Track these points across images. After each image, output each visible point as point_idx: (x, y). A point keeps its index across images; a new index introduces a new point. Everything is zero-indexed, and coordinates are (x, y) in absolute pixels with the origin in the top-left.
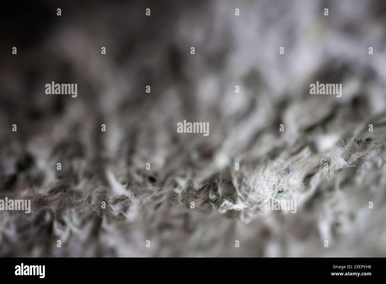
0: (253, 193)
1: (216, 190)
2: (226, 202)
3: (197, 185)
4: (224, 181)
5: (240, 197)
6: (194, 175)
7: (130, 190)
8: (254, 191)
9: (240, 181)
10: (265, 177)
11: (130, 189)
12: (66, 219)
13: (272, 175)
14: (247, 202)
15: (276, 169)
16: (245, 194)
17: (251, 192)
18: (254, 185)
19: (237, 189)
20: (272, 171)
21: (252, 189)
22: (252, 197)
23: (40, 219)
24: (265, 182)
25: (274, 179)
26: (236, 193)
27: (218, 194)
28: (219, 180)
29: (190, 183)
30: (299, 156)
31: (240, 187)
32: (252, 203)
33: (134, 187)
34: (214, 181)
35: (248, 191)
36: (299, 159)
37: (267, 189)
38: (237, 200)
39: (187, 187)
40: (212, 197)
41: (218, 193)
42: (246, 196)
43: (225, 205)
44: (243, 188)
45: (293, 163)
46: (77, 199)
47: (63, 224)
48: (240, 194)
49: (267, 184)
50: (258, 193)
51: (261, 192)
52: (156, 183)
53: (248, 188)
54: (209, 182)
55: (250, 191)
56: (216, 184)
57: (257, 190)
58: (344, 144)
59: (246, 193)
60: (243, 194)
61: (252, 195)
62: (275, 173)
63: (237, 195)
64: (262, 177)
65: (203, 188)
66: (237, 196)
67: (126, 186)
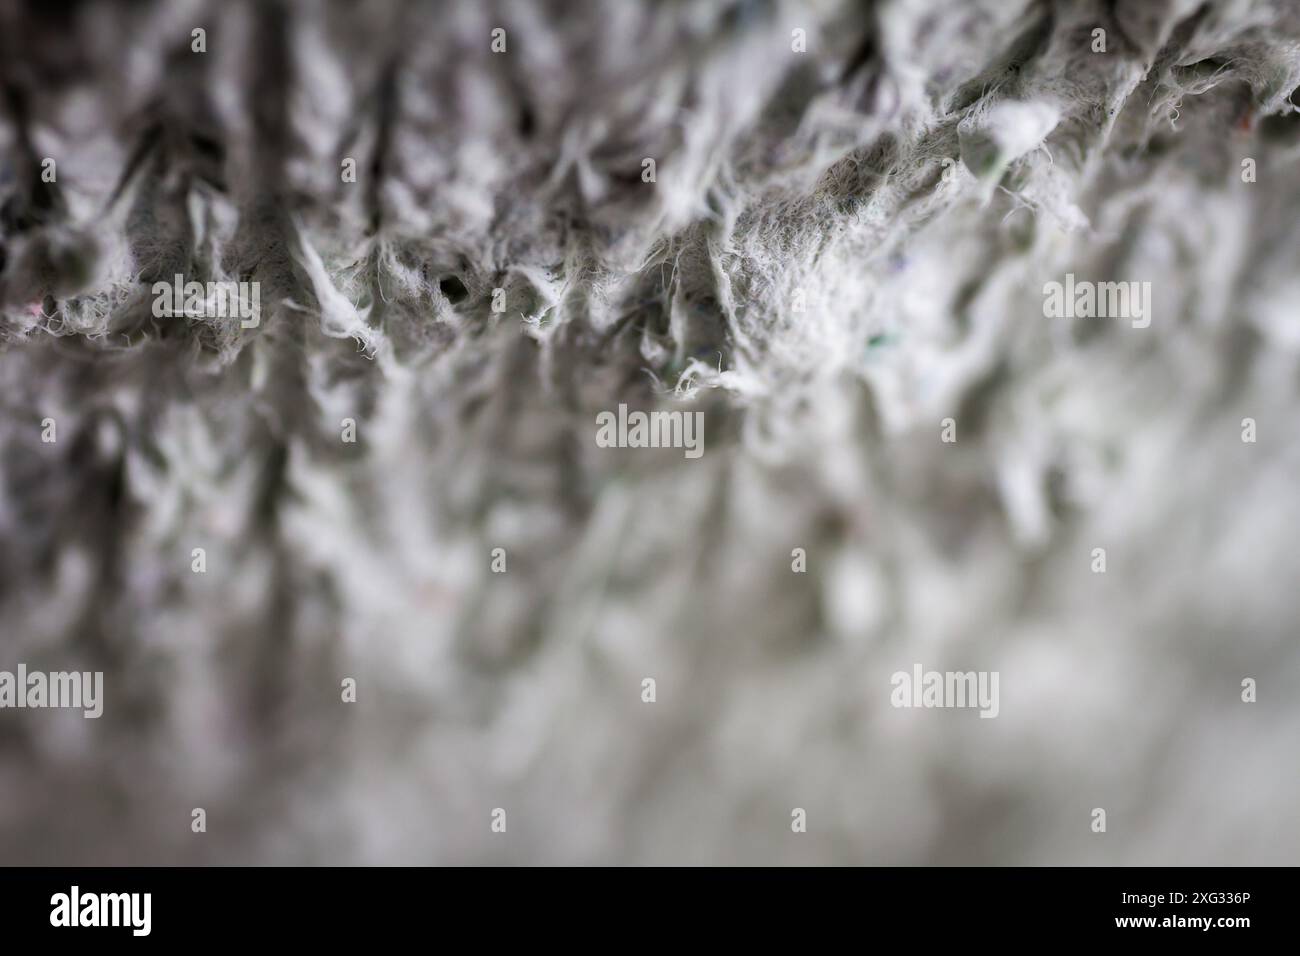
0: (788, 334)
1: (662, 330)
2: (699, 367)
3: (602, 313)
4: (688, 296)
5: (744, 351)
6: (590, 269)
7: (381, 331)
8: (787, 327)
9: (742, 289)
10: (823, 279)
11: (382, 326)
12: (169, 444)
13: (848, 272)
14: (767, 370)
15: (858, 249)
16: (760, 336)
17: (777, 332)
18: (788, 304)
19: (733, 319)
20: (844, 256)
21: (781, 318)
22: (782, 347)
23: (82, 446)
24: (825, 299)
25: (854, 288)
26: (731, 333)
27: (669, 343)
28: (672, 293)
29: (578, 302)
30: (933, 200)
31: (741, 313)
32: (785, 376)
33: (393, 318)
34: (656, 298)
35: (769, 327)
36: (933, 213)
37: (831, 326)
38: (733, 362)
39: (568, 320)
40: (652, 351)
41: (671, 338)
42: (762, 346)
43: (694, 375)
44: (753, 313)
45: (913, 230)
46: (202, 360)
47: (159, 463)
48: (742, 340)
49: (830, 305)
50: (803, 338)
51: (813, 333)
52: (464, 304)
53: (767, 316)
54: (641, 301)
55: (776, 325)
56: (665, 306)
57: (798, 324)
58: (1078, 157)
59: (762, 333)
60: (753, 339)
61: (782, 340)
62: (855, 265)
63: (733, 340)
64: (813, 278)
65: (621, 323)
66: (732, 345)
67: (366, 312)
